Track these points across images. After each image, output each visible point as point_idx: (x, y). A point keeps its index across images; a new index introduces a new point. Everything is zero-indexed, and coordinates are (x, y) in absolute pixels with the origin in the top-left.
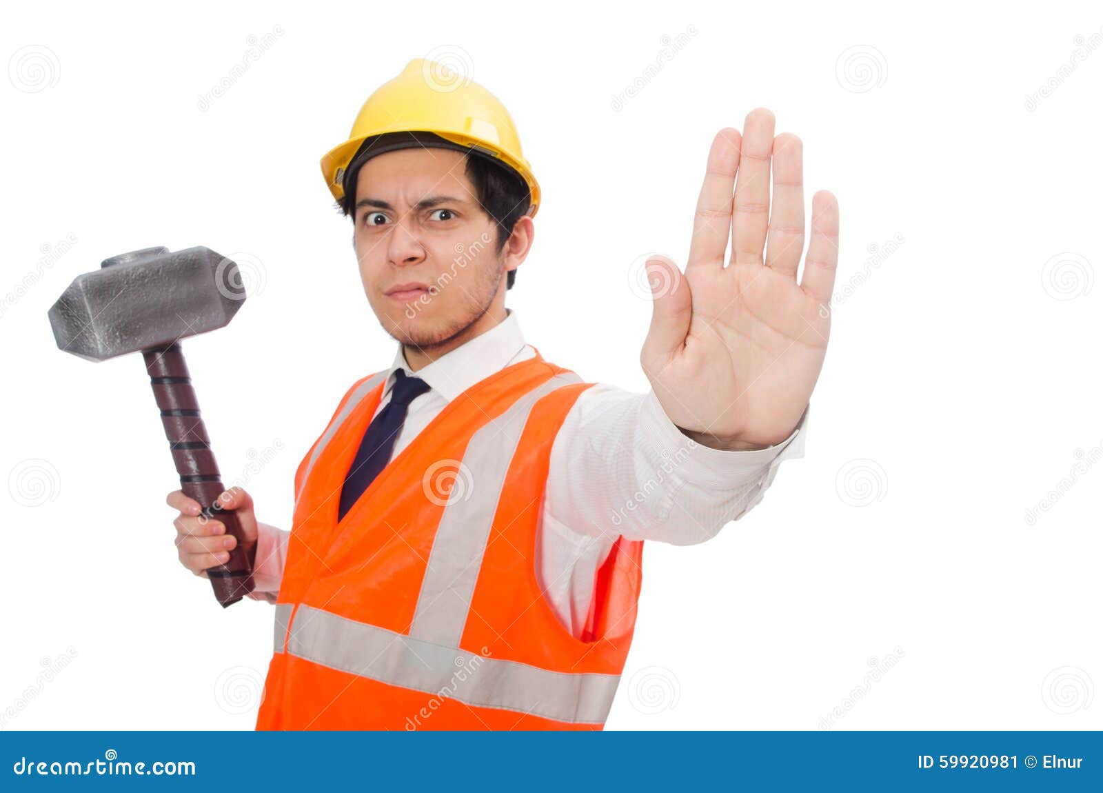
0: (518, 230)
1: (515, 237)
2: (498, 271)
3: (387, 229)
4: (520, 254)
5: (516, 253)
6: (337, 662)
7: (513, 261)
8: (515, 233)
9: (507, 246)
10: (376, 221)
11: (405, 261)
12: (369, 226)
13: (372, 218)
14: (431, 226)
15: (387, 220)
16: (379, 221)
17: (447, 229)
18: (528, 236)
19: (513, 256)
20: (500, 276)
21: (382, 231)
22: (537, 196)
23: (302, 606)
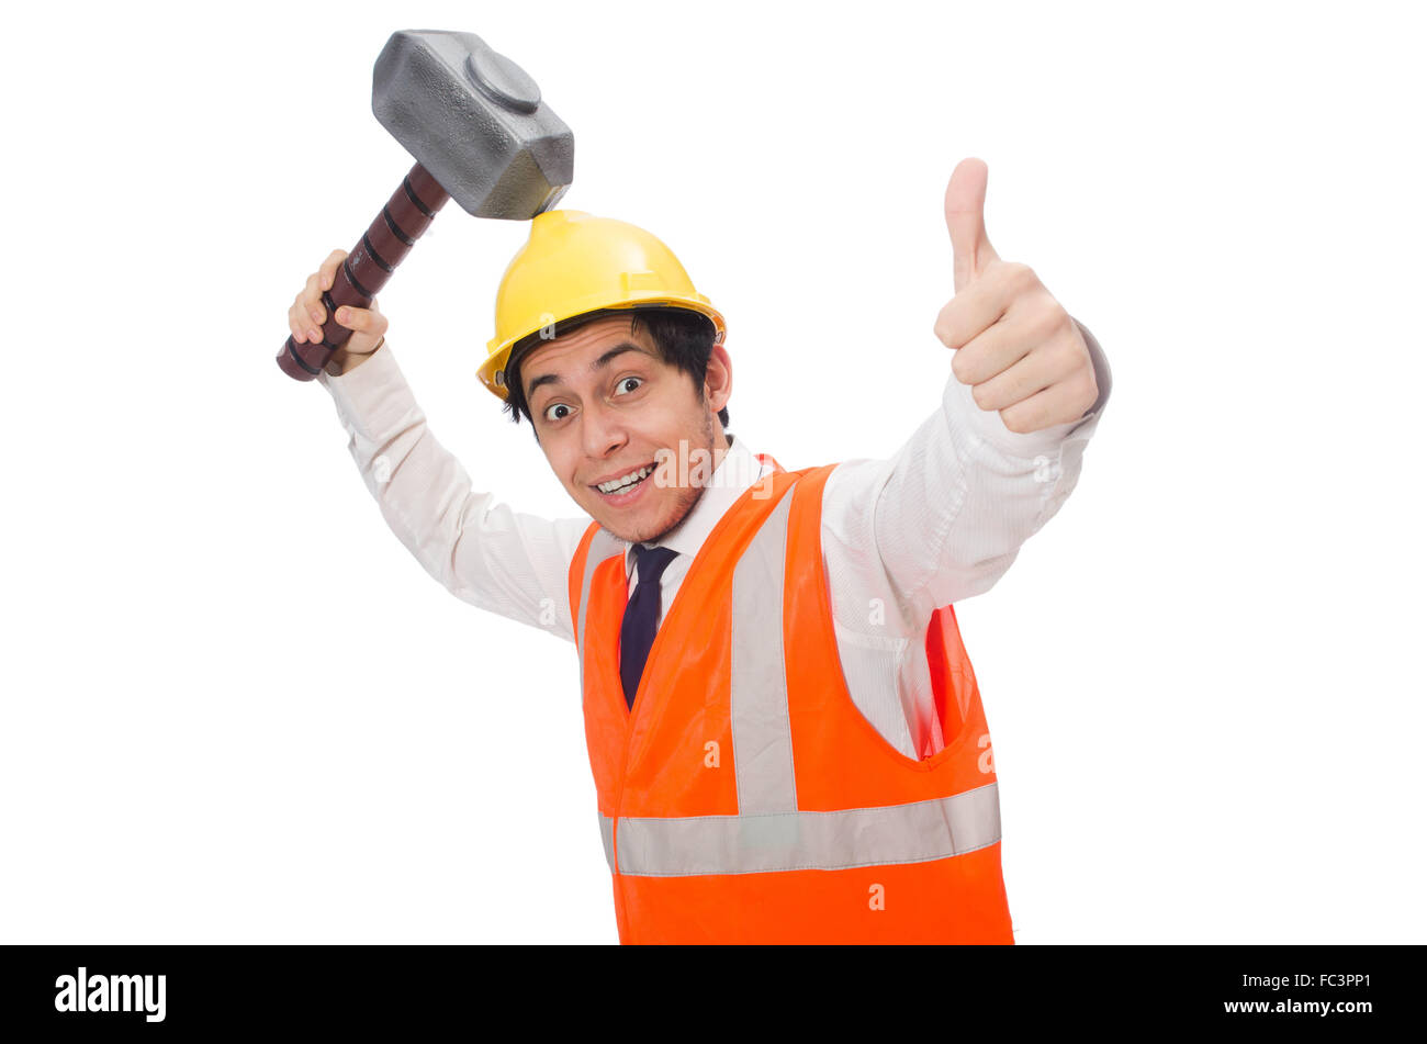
0: (714, 363)
1: (711, 371)
2: (707, 419)
3: (571, 420)
4: (724, 387)
5: (719, 388)
6: (675, 869)
7: (721, 399)
8: (710, 367)
9: (706, 387)
10: (558, 414)
11: (605, 453)
12: (551, 422)
13: (552, 413)
14: (619, 402)
15: (570, 410)
16: (562, 412)
17: (639, 398)
18: (725, 365)
19: (717, 393)
20: (711, 423)
21: (567, 424)
22: (721, 324)
23: (620, 819)
